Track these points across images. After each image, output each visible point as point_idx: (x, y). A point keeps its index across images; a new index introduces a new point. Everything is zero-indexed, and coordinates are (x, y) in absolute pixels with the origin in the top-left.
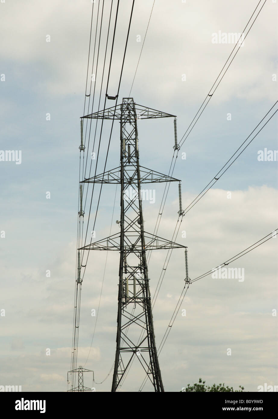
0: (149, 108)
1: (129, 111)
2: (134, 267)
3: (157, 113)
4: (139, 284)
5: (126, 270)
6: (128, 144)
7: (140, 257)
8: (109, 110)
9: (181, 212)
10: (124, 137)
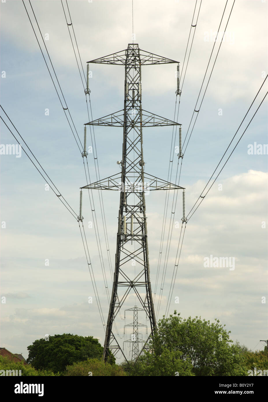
0: (153, 54)
1: (134, 57)
2: (133, 206)
3: (160, 59)
4: (138, 222)
5: (126, 209)
6: (133, 89)
7: (140, 197)
8: (115, 56)
9: (180, 155)
10: (128, 81)
